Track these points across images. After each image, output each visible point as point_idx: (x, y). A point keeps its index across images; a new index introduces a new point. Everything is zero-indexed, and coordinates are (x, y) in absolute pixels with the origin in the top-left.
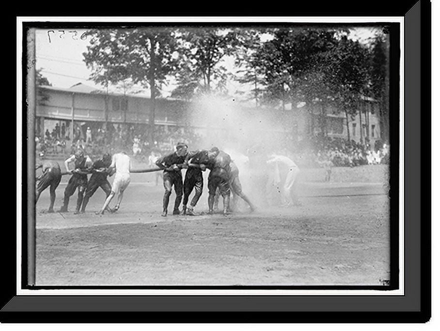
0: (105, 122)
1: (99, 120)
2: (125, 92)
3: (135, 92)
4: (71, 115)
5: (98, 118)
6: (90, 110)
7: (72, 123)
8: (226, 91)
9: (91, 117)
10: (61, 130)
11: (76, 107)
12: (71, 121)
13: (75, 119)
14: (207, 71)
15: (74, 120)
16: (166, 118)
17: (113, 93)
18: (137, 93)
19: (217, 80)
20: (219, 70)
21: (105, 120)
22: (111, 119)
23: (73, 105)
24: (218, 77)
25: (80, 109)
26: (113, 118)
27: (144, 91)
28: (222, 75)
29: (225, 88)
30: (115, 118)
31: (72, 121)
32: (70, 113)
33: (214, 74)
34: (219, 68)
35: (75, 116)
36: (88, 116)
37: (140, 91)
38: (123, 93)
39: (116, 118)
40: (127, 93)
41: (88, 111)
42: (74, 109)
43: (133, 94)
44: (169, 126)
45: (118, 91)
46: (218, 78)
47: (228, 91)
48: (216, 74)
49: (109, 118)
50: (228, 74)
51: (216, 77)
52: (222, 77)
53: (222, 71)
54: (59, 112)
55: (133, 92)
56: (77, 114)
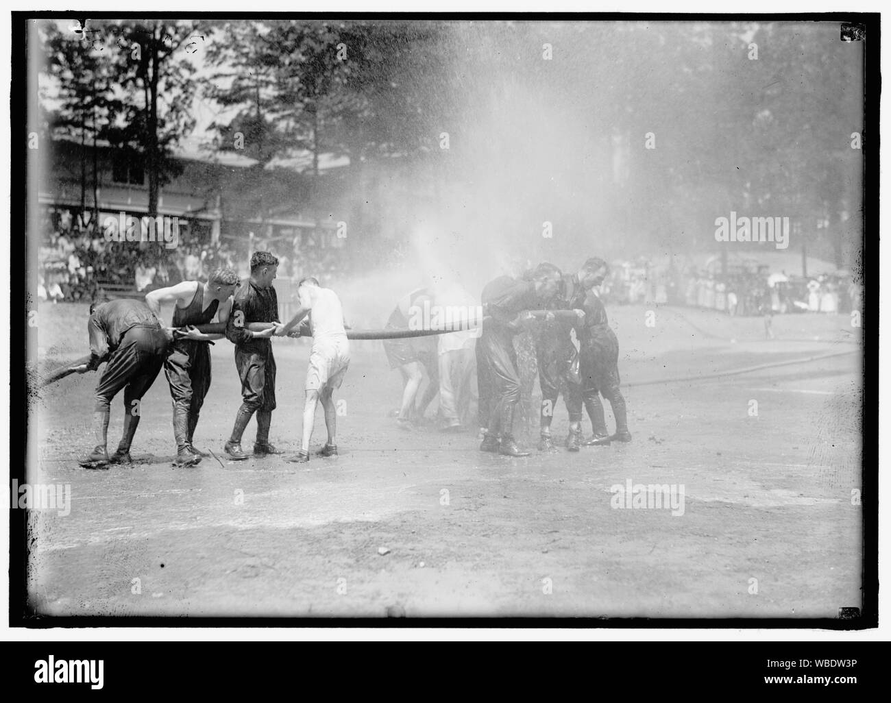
8: (189, 122)
14: (150, 72)
19: (171, 93)
20: (177, 71)
24: (175, 86)
28: (183, 81)
29: (188, 115)
33: (164, 79)
34: (178, 66)
46: (173, 89)
47: (194, 123)
48: (171, 79)
50: (198, 81)
51: (169, 86)
52: (183, 87)
53: (185, 73)
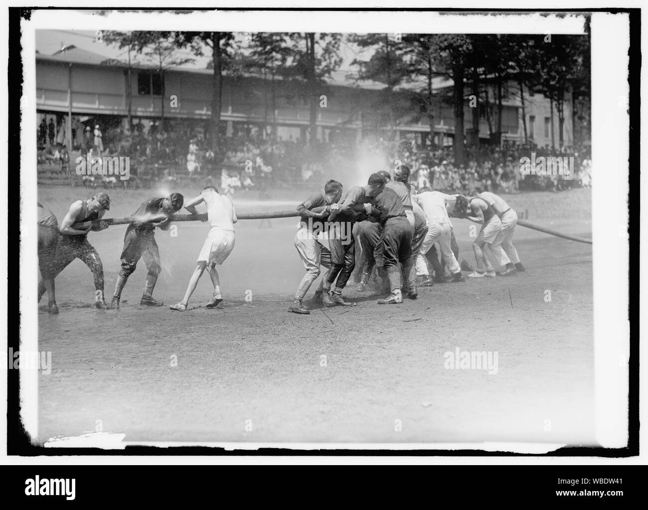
0: (125, 116)
1: (116, 113)
2: (161, 63)
3: (179, 61)
4: (67, 104)
5: (114, 110)
6: (100, 94)
7: (69, 119)
8: (338, 60)
9: (102, 107)
10: (48, 131)
11: (76, 88)
12: (67, 114)
13: (74, 110)
15: (73, 114)
16: (230, 108)
17: (139, 63)
18: (181, 63)
21: (126, 113)
22: (136, 111)
23: (70, 87)
25: (82, 93)
26: (139, 109)
27: (194, 60)
29: (337, 55)
30: (143, 109)
31: (70, 114)
32: (65, 100)
35: (75, 105)
36: (96, 106)
37: (186, 61)
38: (159, 64)
39: (146, 108)
40: (164, 65)
41: (97, 96)
42: (72, 93)
43: (174, 65)
44: (234, 122)
45: (148, 60)
46: (326, 38)
47: (341, 60)
49: (133, 108)
51: (323, 36)
52: (332, 36)
54: (46, 98)
55: (173, 63)
56: (78, 102)
